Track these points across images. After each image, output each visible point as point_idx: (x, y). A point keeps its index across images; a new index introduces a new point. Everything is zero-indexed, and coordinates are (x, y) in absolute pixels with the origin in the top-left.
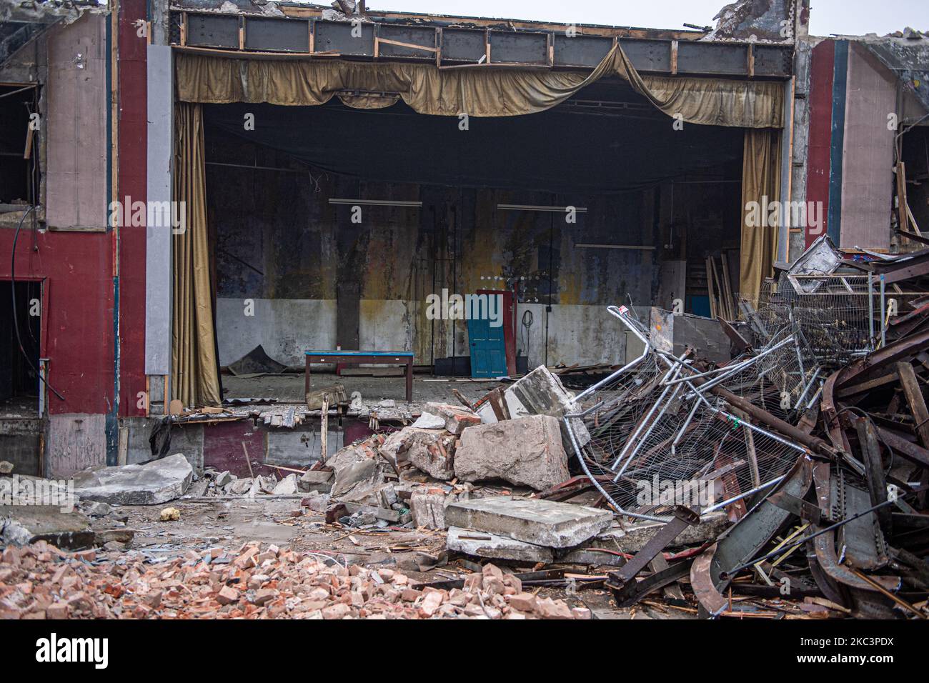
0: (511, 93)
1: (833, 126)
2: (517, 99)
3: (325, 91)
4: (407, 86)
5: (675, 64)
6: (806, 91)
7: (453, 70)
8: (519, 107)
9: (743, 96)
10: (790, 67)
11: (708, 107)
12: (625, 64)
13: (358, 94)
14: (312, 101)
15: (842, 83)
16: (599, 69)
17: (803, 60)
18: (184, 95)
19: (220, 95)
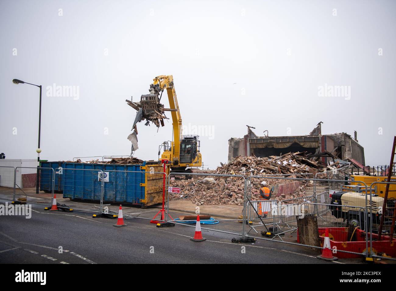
0: (284, 145)
1: (325, 147)
2: (285, 146)
3: (265, 146)
4: (273, 145)
5: (303, 140)
6: (321, 143)
7: (278, 143)
8: (286, 147)
9: (314, 144)
10: (319, 139)
11: (309, 145)
12: (297, 141)
13: (269, 146)
14: (263, 147)
15: (326, 141)
16: (294, 141)
17: (320, 139)
18: (251, 147)
19: (254, 147)
